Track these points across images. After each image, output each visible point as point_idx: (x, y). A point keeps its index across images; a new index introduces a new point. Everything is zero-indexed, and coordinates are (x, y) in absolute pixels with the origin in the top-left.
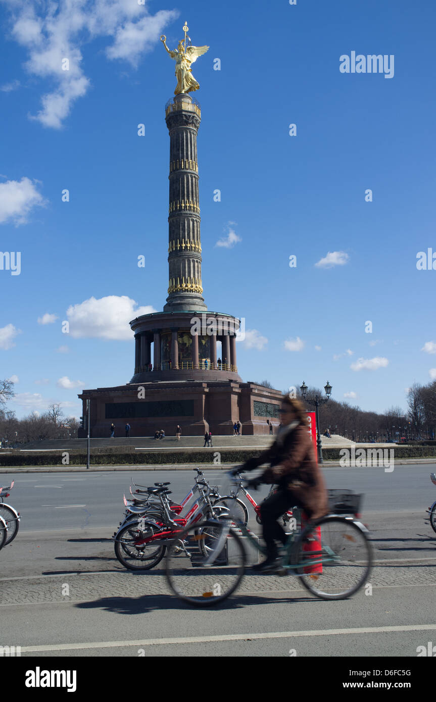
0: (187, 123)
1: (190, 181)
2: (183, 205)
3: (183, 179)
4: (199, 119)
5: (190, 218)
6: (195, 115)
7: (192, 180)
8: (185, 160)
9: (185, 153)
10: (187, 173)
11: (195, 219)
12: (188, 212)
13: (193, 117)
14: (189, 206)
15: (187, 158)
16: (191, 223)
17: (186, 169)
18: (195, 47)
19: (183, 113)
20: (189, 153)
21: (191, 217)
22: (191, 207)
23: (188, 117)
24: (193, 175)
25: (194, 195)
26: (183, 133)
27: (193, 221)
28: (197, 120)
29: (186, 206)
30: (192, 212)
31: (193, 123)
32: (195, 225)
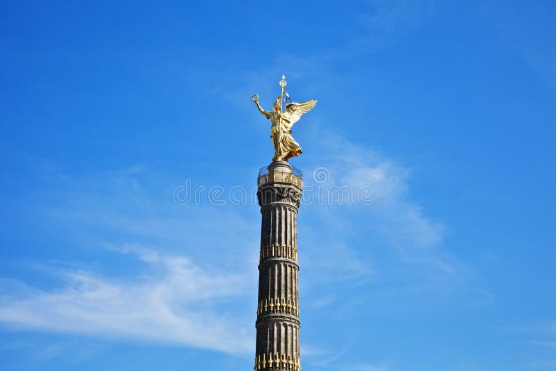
0: (280, 197)
1: (283, 272)
2: (272, 305)
3: (273, 271)
4: (299, 191)
5: (281, 323)
6: (292, 187)
7: (286, 271)
8: (277, 244)
9: (277, 236)
10: (278, 262)
11: (288, 323)
12: (278, 314)
13: (289, 189)
14: (280, 307)
15: (280, 242)
16: (283, 329)
17: (278, 256)
18: (297, 104)
19: (275, 185)
20: (283, 235)
21: (282, 321)
22: (283, 307)
23: (281, 190)
24: (288, 264)
25: (289, 291)
26: (275, 212)
27: (286, 326)
28: (294, 193)
29: (277, 307)
30: (284, 315)
31: (288, 196)
32: (289, 331)
